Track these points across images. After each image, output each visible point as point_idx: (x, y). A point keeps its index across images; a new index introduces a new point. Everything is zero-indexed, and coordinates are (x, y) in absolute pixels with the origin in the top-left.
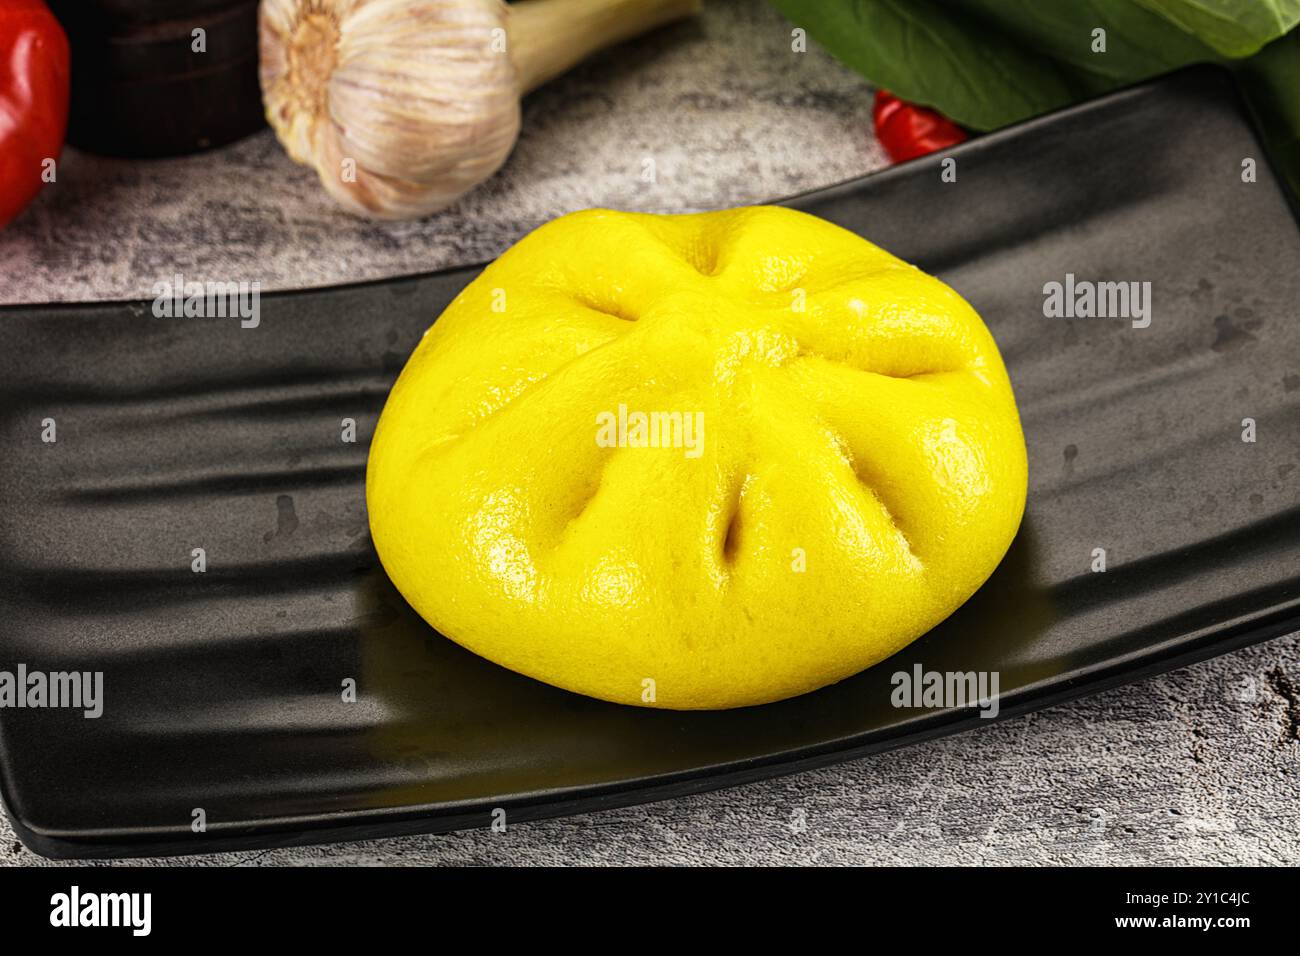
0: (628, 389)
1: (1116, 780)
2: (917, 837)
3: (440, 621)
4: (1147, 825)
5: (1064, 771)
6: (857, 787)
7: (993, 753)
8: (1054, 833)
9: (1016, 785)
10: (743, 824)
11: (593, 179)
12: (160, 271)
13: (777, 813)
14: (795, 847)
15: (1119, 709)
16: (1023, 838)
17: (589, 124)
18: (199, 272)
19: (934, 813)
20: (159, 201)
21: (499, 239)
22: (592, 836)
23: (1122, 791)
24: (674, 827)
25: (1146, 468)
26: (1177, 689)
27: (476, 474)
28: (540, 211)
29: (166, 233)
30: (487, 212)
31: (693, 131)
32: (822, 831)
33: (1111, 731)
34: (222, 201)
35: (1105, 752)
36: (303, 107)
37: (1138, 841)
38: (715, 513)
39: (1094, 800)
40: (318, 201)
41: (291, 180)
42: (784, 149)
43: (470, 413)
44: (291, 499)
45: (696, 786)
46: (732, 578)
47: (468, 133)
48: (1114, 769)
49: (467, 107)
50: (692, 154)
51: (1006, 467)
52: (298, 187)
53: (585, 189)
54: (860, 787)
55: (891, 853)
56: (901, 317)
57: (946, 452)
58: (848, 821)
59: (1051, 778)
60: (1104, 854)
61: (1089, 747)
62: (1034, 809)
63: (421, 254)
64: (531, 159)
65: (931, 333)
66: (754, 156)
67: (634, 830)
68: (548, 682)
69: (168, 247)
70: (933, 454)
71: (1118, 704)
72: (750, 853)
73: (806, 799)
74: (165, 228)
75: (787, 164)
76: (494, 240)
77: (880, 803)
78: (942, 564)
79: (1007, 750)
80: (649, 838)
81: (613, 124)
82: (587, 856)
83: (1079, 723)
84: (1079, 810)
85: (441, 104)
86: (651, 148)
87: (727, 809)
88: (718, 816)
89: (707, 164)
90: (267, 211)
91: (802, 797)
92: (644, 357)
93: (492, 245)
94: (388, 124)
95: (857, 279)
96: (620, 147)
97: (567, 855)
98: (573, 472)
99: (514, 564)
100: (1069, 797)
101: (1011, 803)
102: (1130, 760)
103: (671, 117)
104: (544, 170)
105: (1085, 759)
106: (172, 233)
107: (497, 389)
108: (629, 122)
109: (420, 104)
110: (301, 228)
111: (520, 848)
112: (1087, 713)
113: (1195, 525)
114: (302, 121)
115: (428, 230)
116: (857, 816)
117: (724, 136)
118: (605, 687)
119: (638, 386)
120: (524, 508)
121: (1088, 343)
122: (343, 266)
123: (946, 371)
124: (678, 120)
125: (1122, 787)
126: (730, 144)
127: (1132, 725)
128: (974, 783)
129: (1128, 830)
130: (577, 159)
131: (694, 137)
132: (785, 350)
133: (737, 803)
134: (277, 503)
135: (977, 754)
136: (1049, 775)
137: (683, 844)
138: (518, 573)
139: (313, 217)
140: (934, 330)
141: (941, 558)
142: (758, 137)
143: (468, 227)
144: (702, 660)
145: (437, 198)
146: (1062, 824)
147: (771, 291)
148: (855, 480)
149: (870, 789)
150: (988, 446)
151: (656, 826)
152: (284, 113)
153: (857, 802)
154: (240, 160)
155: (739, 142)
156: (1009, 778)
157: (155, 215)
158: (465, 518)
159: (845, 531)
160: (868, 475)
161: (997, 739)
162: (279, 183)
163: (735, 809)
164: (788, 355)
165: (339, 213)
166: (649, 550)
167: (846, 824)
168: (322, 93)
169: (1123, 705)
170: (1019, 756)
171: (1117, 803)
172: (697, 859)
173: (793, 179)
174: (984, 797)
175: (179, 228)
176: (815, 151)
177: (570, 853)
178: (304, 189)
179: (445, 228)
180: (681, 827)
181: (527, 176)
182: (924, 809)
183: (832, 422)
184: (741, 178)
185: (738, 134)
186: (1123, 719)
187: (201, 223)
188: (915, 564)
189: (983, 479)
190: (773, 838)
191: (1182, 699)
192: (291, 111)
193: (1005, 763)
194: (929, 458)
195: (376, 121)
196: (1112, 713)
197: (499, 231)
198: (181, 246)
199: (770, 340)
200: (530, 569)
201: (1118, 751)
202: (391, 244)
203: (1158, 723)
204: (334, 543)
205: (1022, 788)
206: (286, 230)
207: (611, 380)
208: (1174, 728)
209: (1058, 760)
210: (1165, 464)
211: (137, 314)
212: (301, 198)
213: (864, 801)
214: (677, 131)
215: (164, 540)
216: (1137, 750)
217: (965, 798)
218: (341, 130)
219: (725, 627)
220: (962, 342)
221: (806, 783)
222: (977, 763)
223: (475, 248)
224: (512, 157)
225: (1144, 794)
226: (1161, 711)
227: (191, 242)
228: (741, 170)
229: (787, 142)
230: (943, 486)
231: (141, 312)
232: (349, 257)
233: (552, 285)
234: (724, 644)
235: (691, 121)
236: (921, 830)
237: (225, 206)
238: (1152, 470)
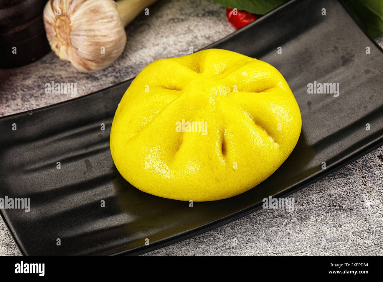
0: (185, 111)
1: (343, 195)
2: (291, 223)
3: (142, 188)
4: (355, 207)
5: (328, 196)
6: (271, 212)
7: (307, 194)
8: (330, 214)
9: (316, 202)
10: (241, 229)
11: (150, 49)
12: (30, 99)
13: (250, 224)
14: (257, 233)
15: (339, 175)
16: (322, 217)
17: (145, 33)
18: (42, 98)
19: (295, 215)
20: (24, 79)
21: (127, 72)
22: (198, 241)
23: (346, 198)
24: (222, 234)
25: (332, 104)
26: (354, 166)
27: (146, 144)
28: (137, 61)
29: (29, 88)
30: (121, 64)
31: (175, 29)
32: (264, 227)
33: (338, 182)
34: (43, 76)
35: (338, 188)
36: (63, 44)
37: (354, 212)
38: (218, 142)
39: (339, 202)
40: (71, 70)
41: (62, 65)
42: (203, 30)
43: (139, 126)
44: (89, 160)
45: (227, 221)
46: (226, 159)
47: (114, 43)
48: (342, 192)
49: (112, 35)
50: (177, 36)
51: (295, 112)
52: (64, 67)
53: (148, 52)
54: (272, 212)
55: (285, 229)
56: (257, 75)
57: (279, 112)
58: (270, 222)
59: (325, 198)
60: (345, 218)
61: (333, 187)
62: (322, 208)
63: (106, 80)
64: (130, 47)
65: (266, 78)
66: (195, 34)
67: (210, 237)
68: (178, 200)
69: (31, 92)
70: (275, 113)
71: (339, 173)
72: (245, 237)
73: (257, 218)
74: (28, 87)
75: (205, 34)
76: (126, 72)
77: (278, 215)
78: (284, 144)
79: (311, 193)
80: (215, 239)
81: (152, 31)
82: (199, 247)
83: (329, 181)
84: (335, 206)
85: (105, 36)
86: (165, 37)
87: (235, 226)
88: (233, 228)
89: (182, 38)
90: (57, 76)
91: (256, 218)
92: (188, 101)
93: (126, 74)
94: (91, 45)
95: (242, 66)
96: (155, 38)
97: (193, 248)
98: (174, 138)
99: (162, 168)
100: (331, 203)
101: (315, 208)
102: (346, 189)
103: (168, 26)
104: (135, 49)
105: (333, 191)
106: (31, 88)
107: (145, 118)
108: (156, 30)
109: (99, 37)
110: (68, 79)
111: (179, 249)
112: (330, 178)
113: (350, 118)
114: (63, 48)
115: (106, 73)
116: (273, 220)
117: (185, 29)
118: (195, 198)
119: (188, 110)
120: (162, 151)
121: (306, 71)
122: (84, 88)
123: (272, 88)
124: (170, 27)
125: (346, 197)
126: (187, 31)
127: (344, 178)
128: (304, 204)
129: (350, 209)
130: (144, 44)
131: (176, 31)
132: (227, 91)
133: (238, 223)
134: (85, 162)
135: (302, 196)
136: (324, 198)
137: (225, 238)
138: (164, 170)
139: (71, 75)
140: (267, 76)
141: (283, 142)
142: (194, 28)
143: (117, 70)
144: (222, 185)
145: (107, 63)
146: (332, 211)
147: (218, 74)
148: (255, 124)
149: (275, 212)
150: (289, 107)
151: (216, 235)
152: (57, 47)
153: (272, 216)
154: (45, 62)
155: (190, 30)
156: (313, 201)
157: (24, 83)
158: (145, 157)
159: (256, 140)
160: (258, 122)
161: (307, 190)
162: (58, 67)
163: (238, 225)
164: (228, 92)
165: (79, 73)
166: (202, 157)
167: (270, 223)
168: (68, 39)
169: (340, 173)
170: (314, 194)
171: (345, 202)
172: (230, 242)
173: (208, 38)
174: (307, 208)
175: (33, 86)
176: (212, 29)
177: (193, 247)
178: (66, 68)
179: (110, 71)
180: (223, 234)
181: (131, 52)
182: (291, 214)
183: (245, 109)
184: (193, 41)
185: (188, 28)
186: (341, 177)
187: (39, 83)
188: (276, 145)
189: (290, 117)
190: (251, 232)
191: (356, 168)
192: (59, 46)
193: (311, 197)
194: (274, 114)
195: (87, 45)
196: (337, 176)
197: (126, 69)
198: (34, 91)
199: (222, 89)
200: (167, 168)
201: (342, 187)
202: (96, 79)
203: (351, 176)
204: (104, 171)
205: (318, 203)
206: (64, 81)
207: (180, 109)
208: (356, 177)
209: (326, 193)
210: (337, 102)
211: (31, 115)
212: (66, 70)
213: (274, 216)
214: (170, 30)
215: (55, 180)
216: (347, 186)
217: (302, 209)
218: (77, 49)
219: (227, 174)
220: (275, 78)
221: (256, 214)
222: (303, 198)
223: (121, 76)
224: (126, 47)
225: (352, 198)
226: (351, 173)
227: (37, 89)
228: (192, 38)
229: (204, 28)
230: (280, 121)
231: (32, 114)
232: (85, 85)
233: (154, 84)
234: (228, 179)
235: (174, 26)
236: (292, 221)
237: (44, 77)
238: (334, 104)
